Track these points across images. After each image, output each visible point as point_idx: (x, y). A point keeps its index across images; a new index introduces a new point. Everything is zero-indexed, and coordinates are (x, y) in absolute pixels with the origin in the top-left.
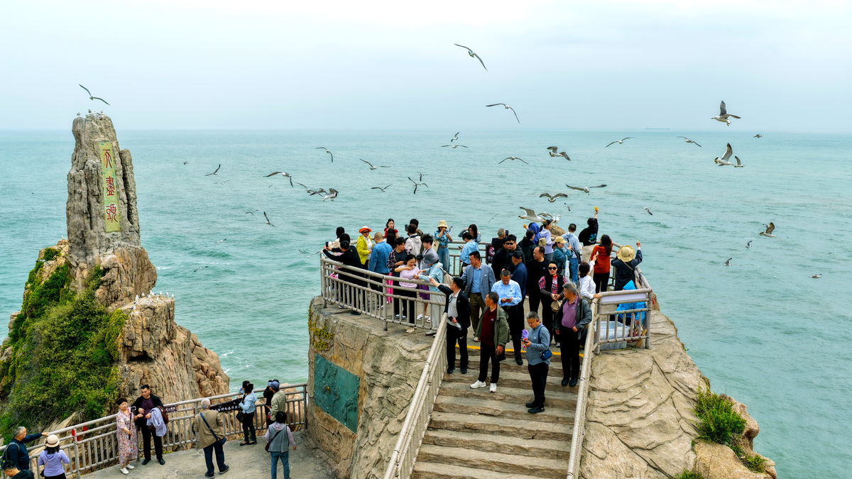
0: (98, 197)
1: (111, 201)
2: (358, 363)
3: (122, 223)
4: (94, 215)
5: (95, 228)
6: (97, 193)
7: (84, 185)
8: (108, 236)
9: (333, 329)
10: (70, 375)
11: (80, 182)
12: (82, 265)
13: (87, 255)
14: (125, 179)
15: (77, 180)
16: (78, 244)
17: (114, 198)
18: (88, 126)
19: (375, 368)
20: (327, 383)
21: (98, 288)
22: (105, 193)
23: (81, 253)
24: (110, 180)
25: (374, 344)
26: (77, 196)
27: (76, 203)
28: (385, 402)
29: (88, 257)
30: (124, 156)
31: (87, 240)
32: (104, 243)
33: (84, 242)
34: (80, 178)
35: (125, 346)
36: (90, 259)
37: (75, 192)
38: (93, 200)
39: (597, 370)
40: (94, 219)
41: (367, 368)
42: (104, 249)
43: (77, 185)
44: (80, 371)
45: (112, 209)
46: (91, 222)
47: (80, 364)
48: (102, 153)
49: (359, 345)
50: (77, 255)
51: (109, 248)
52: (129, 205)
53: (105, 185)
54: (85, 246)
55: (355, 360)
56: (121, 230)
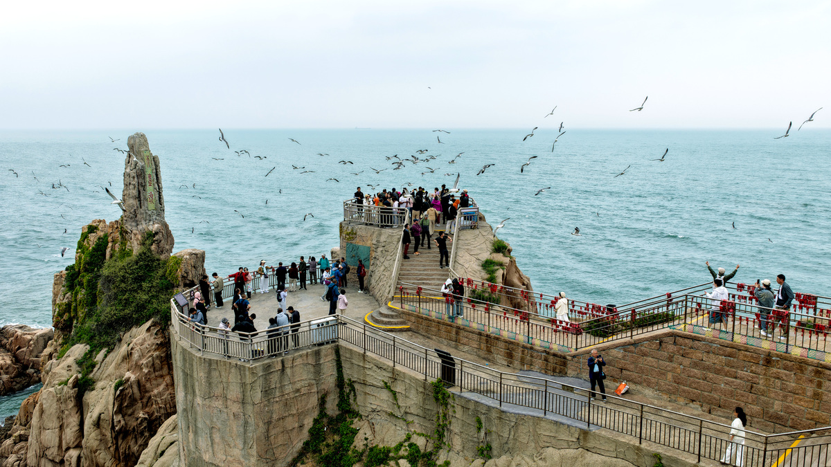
0: (144, 187)
1: (150, 189)
2: (369, 242)
3: (156, 205)
4: (142, 199)
5: (143, 207)
6: (144, 184)
7: (136, 179)
8: (150, 213)
9: (356, 230)
10: (145, 297)
11: (134, 178)
12: (134, 231)
13: (138, 225)
14: (157, 175)
15: (132, 175)
16: (131, 218)
17: (152, 188)
18: (137, 141)
19: (378, 241)
20: (354, 253)
21: (152, 245)
22: (148, 184)
23: (134, 224)
24: (150, 176)
25: (376, 233)
26: (132, 187)
27: (131, 191)
28: (384, 252)
29: (138, 227)
30: (156, 159)
31: (138, 216)
32: (148, 218)
33: (136, 216)
34: (134, 175)
35: (183, 277)
36: (140, 227)
37: (130, 184)
38: (141, 189)
39: (460, 235)
40: (142, 202)
41: (374, 242)
42: (147, 221)
43: (132, 179)
44: (150, 295)
45: (151, 196)
46: (140, 203)
47: (149, 291)
48: (146, 158)
49: (369, 235)
50: (131, 225)
51: (150, 220)
52: (160, 193)
53: (148, 179)
54: (137, 219)
55: (367, 241)
56: (156, 209)
